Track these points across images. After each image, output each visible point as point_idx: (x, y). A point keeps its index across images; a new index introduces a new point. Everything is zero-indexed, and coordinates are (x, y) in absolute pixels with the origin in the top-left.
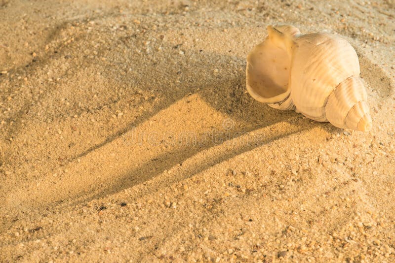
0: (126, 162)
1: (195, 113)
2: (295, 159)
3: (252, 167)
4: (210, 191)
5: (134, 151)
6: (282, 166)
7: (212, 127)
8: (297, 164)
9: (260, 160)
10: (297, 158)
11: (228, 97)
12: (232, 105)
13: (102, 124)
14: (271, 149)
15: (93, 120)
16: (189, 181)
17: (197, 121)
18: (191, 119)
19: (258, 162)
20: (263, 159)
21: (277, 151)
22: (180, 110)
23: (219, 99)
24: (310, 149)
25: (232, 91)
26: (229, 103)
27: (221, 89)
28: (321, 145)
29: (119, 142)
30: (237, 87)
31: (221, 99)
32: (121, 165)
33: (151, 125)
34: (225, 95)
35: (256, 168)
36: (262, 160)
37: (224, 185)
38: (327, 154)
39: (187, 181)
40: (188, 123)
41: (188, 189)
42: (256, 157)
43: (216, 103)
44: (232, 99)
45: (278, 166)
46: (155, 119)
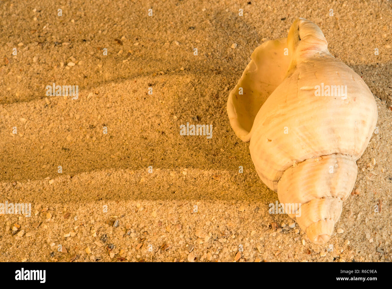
0: (33, 137)
1: (152, 104)
2: (203, 239)
3: (142, 226)
4: (73, 234)
5: (51, 126)
6: (181, 243)
7: (163, 133)
8: (203, 247)
9: (157, 221)
10: (207, 238)
11: (207, 98)
12: (207, 110)
13: (41, 69)
14: (180, 211)
15: (35, 59)
16: (59, 208)
17: (150, 115)
18: (143, 110)
19: (151, 223)
20: (162, 220)
21: (186, 217)
22: (135, 91)
23: (193, 95)
24: (233, 233)
25: (215, 91)
26: (204, 106)
27: (203, 82)
28: (254, 232)
29: (37, 106)
30: (226, 88)
31: (195, 97)
32: (25, 138)
33: (88, 97)
34: (204, 94)
35: (146, 229)
36: (159, 222)
37: (95, 235)
38: (256, 249)
39: (56, 207)
40: (136, 114)
41: (49, 220)
42: (154, 214)
43: (186, 100)
44: (211, 103)
45: (175, 239)
46: (97, 92)
